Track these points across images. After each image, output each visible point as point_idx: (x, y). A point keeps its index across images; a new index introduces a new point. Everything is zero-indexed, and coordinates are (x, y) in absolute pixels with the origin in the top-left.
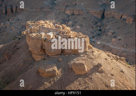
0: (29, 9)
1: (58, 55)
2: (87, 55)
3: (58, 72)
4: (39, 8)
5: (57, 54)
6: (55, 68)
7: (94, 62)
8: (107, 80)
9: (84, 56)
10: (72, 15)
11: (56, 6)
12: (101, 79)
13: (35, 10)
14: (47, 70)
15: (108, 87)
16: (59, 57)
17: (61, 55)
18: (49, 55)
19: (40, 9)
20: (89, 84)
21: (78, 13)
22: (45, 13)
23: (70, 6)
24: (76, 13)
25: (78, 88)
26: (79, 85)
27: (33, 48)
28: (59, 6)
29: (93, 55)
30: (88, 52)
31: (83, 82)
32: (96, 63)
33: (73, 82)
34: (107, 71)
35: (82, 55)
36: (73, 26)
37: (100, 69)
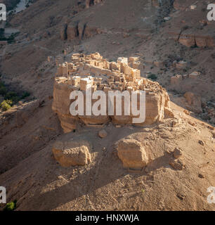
0: (108, 31)
1: (102, 124)
2: (158, 128)
3: (90, 158)
4: (128, 30)
5: (99, 122)
6: (83, 149)
7: (169, 146)
8: (184, 185)
9: (150, 131)
10: (192, 47)
11: (163, 27)
12: (172, 180)
13: (120, 33)
14: (66, 152)
15: (182, 199)
16: (101, 129)
17: (107, 124)
18: (86, 122)
19: (130, 31)
20: (144, 188)
21: (204, 45)
22: (138, 41)
23: (191, 27)
24: (201, 43)
25: (120, 193)
26: (123, 188)
27: (58, 106)
28: (170, 27)
29: (171, 131)
30: (163, 123)
31: (134, 183)
32: (171, 147)
33: (113, 181)
34: (193, 166)
35: (147, 129)
36: (185, 71)
37: (176, 160)
